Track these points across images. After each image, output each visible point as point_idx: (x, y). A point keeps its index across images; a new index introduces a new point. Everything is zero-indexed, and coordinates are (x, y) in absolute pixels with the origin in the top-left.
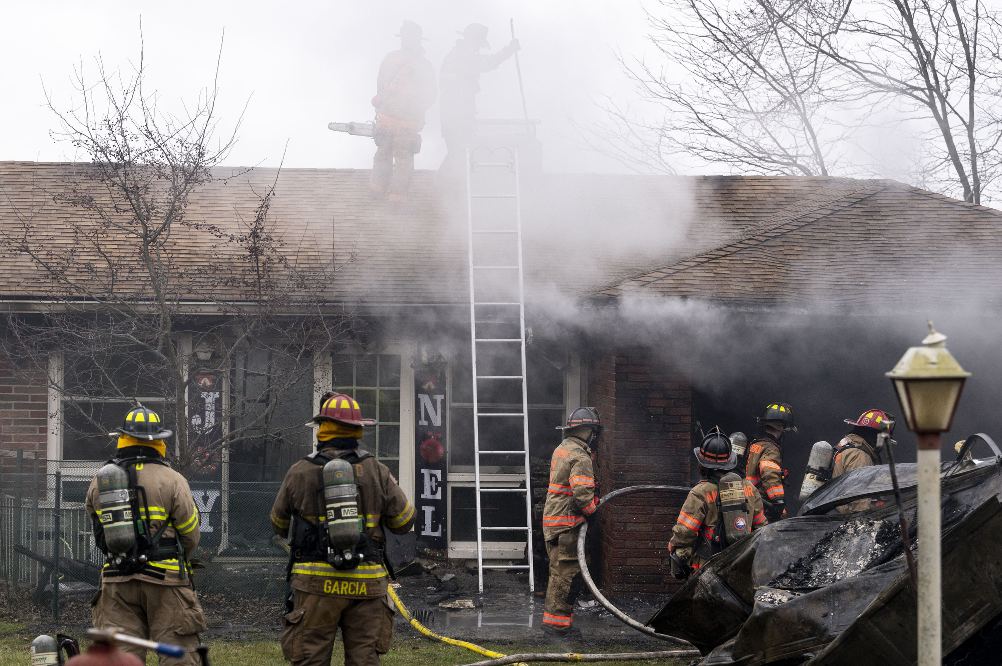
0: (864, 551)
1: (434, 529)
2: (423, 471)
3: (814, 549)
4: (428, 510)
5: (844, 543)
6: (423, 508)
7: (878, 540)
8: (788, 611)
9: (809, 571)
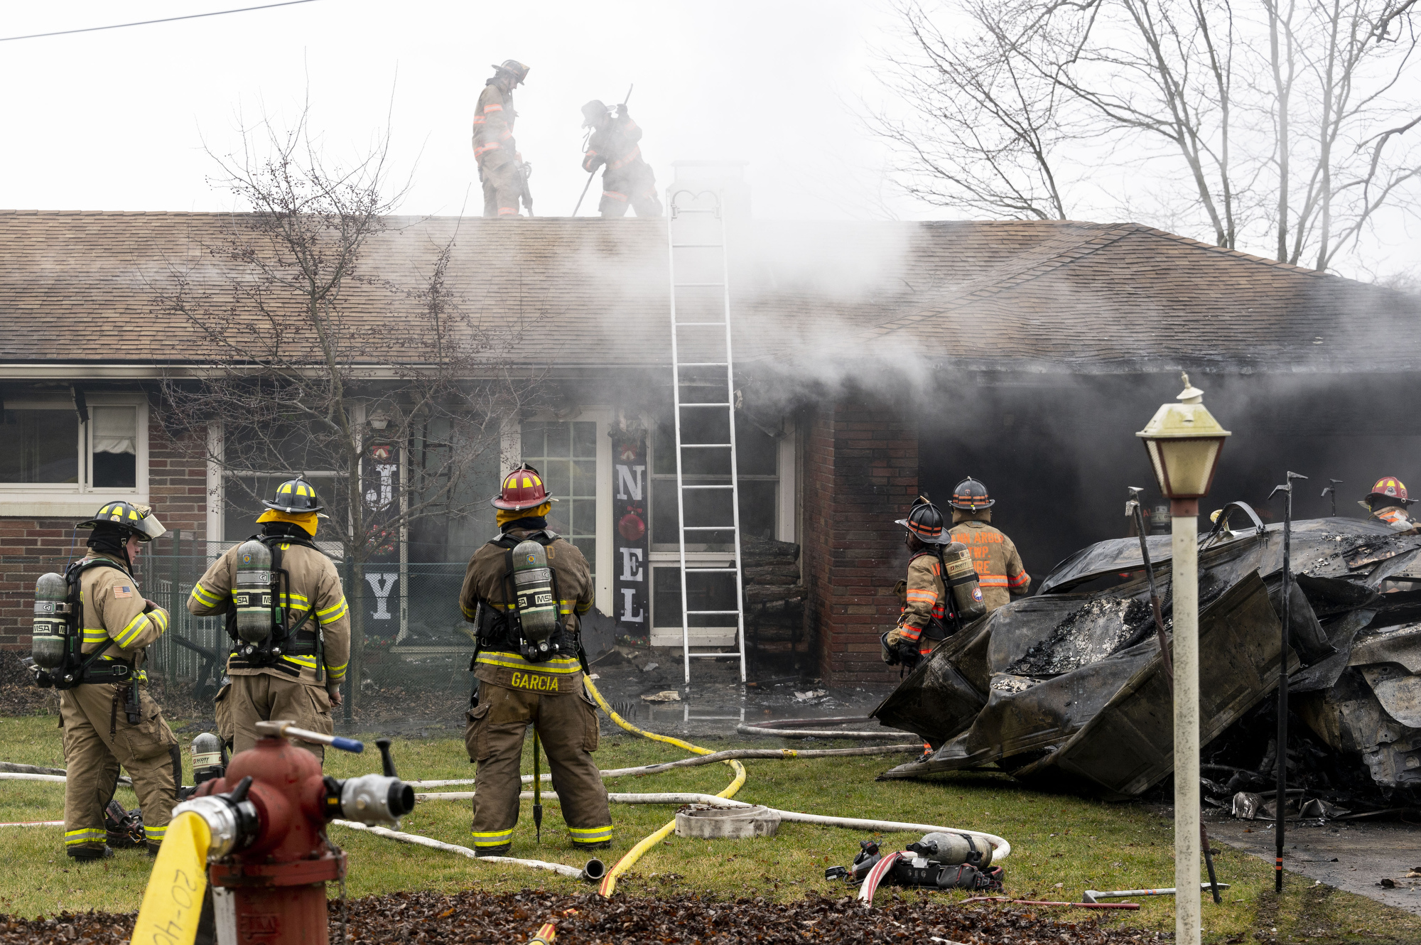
0: (1111, 633)
1: (635, 614)
2: (622, 550)
3: (1056, 631)
4: (628, 593)
5: (1089, 624)
6: (623, 591)
7: (1126, 621)
8: (1028, 700)
9: (1051, 655)
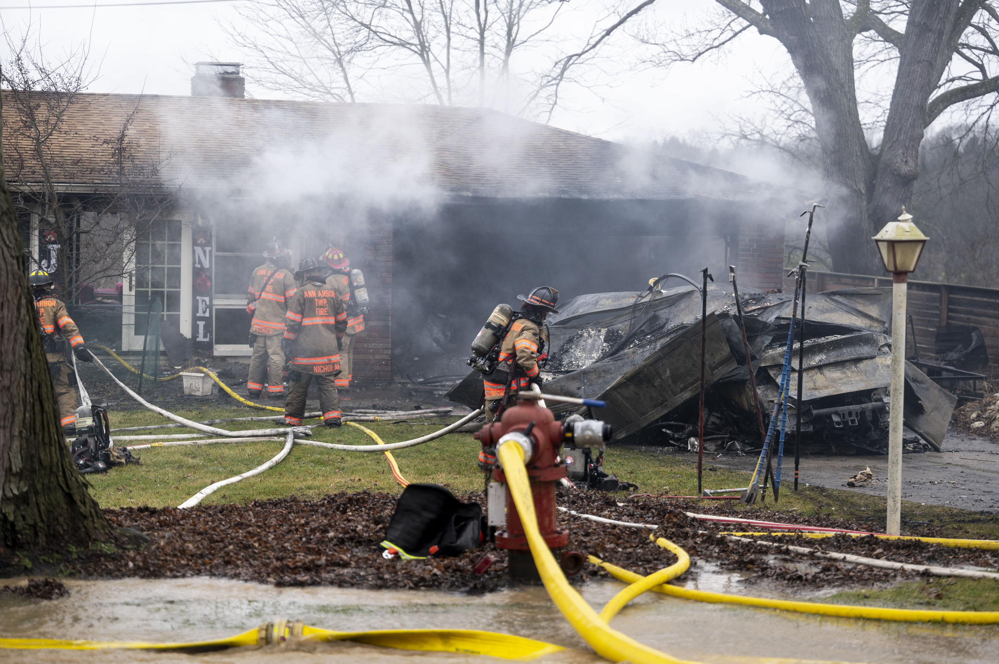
1: (205, 336)
2: (198, 298)
3: (563, 346)
4: (201, 324)
5: (582, 343)
6: (198, 322)
8: (554, 386)
9: (561, 361)
